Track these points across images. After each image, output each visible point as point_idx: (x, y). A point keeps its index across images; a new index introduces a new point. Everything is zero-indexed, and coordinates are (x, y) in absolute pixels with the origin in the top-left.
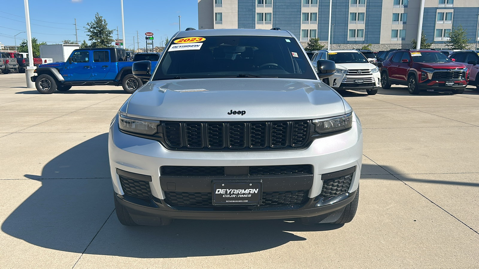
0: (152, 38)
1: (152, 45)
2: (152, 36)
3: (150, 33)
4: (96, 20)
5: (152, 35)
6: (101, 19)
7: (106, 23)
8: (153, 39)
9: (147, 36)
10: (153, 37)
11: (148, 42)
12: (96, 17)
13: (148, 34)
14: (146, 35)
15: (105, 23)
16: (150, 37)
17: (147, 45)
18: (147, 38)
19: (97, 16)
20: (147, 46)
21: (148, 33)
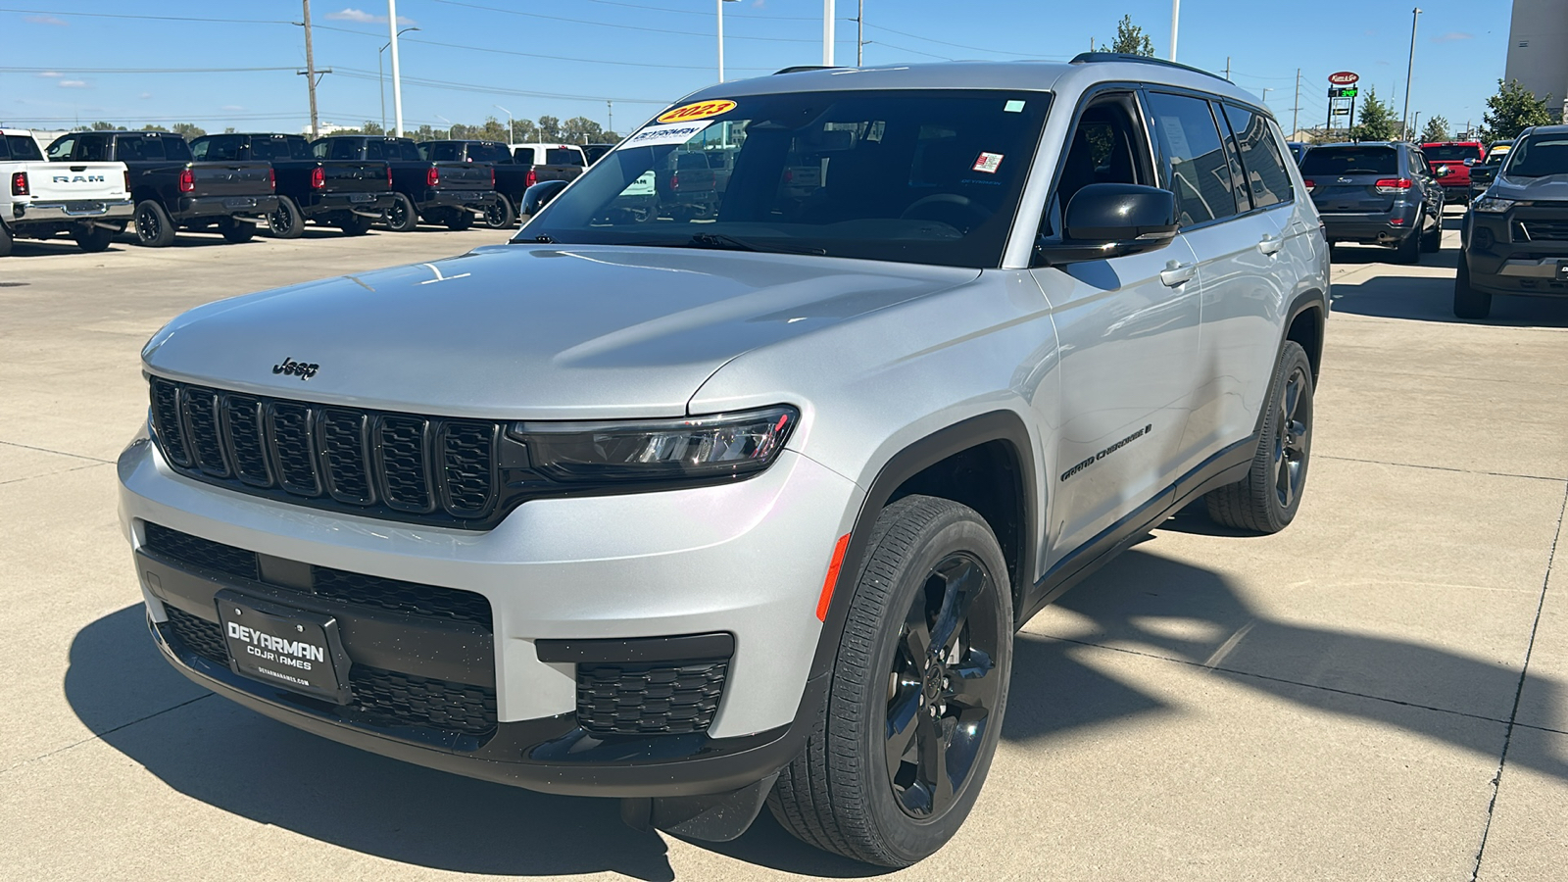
0: (1353, 93)
1: (1349, 116)
2: (1352, 85)
3: (1348, 74)
4: (1118, 40)
5: (1353, 81)
6: (1135, 35)
7: (1150, 47)
8: (1356, 95)
9: (1335, 86)
10: (1355, 89)
11: (1333, 107)
12: (1121, 31)
13: (1340, 79)
14: (1333, 82)
15: (1146, 46)
16: (1344, 89)
17: (1332, 117)
18: (1332, 93)
19: (1123, 28)
20: (1331, 120)
21: (1339, 74)
